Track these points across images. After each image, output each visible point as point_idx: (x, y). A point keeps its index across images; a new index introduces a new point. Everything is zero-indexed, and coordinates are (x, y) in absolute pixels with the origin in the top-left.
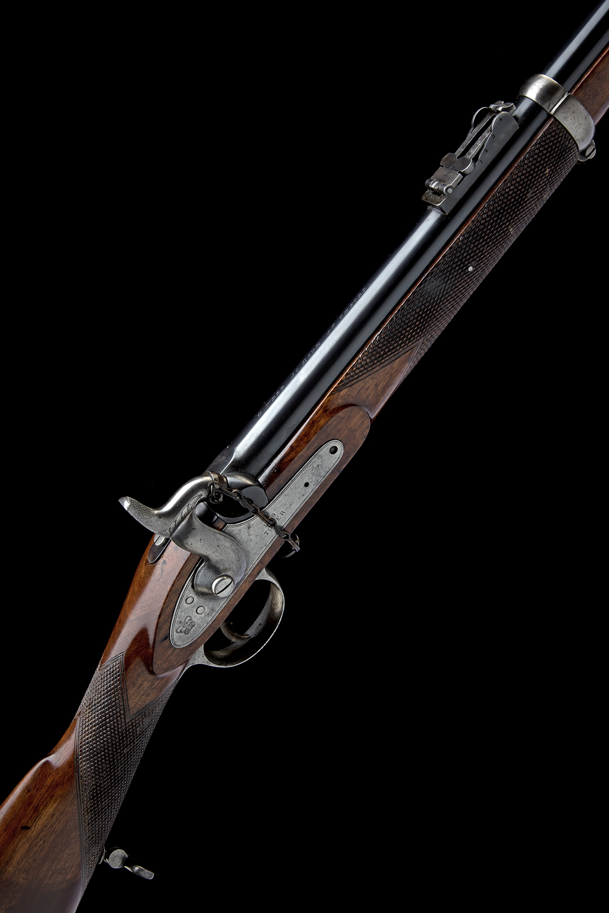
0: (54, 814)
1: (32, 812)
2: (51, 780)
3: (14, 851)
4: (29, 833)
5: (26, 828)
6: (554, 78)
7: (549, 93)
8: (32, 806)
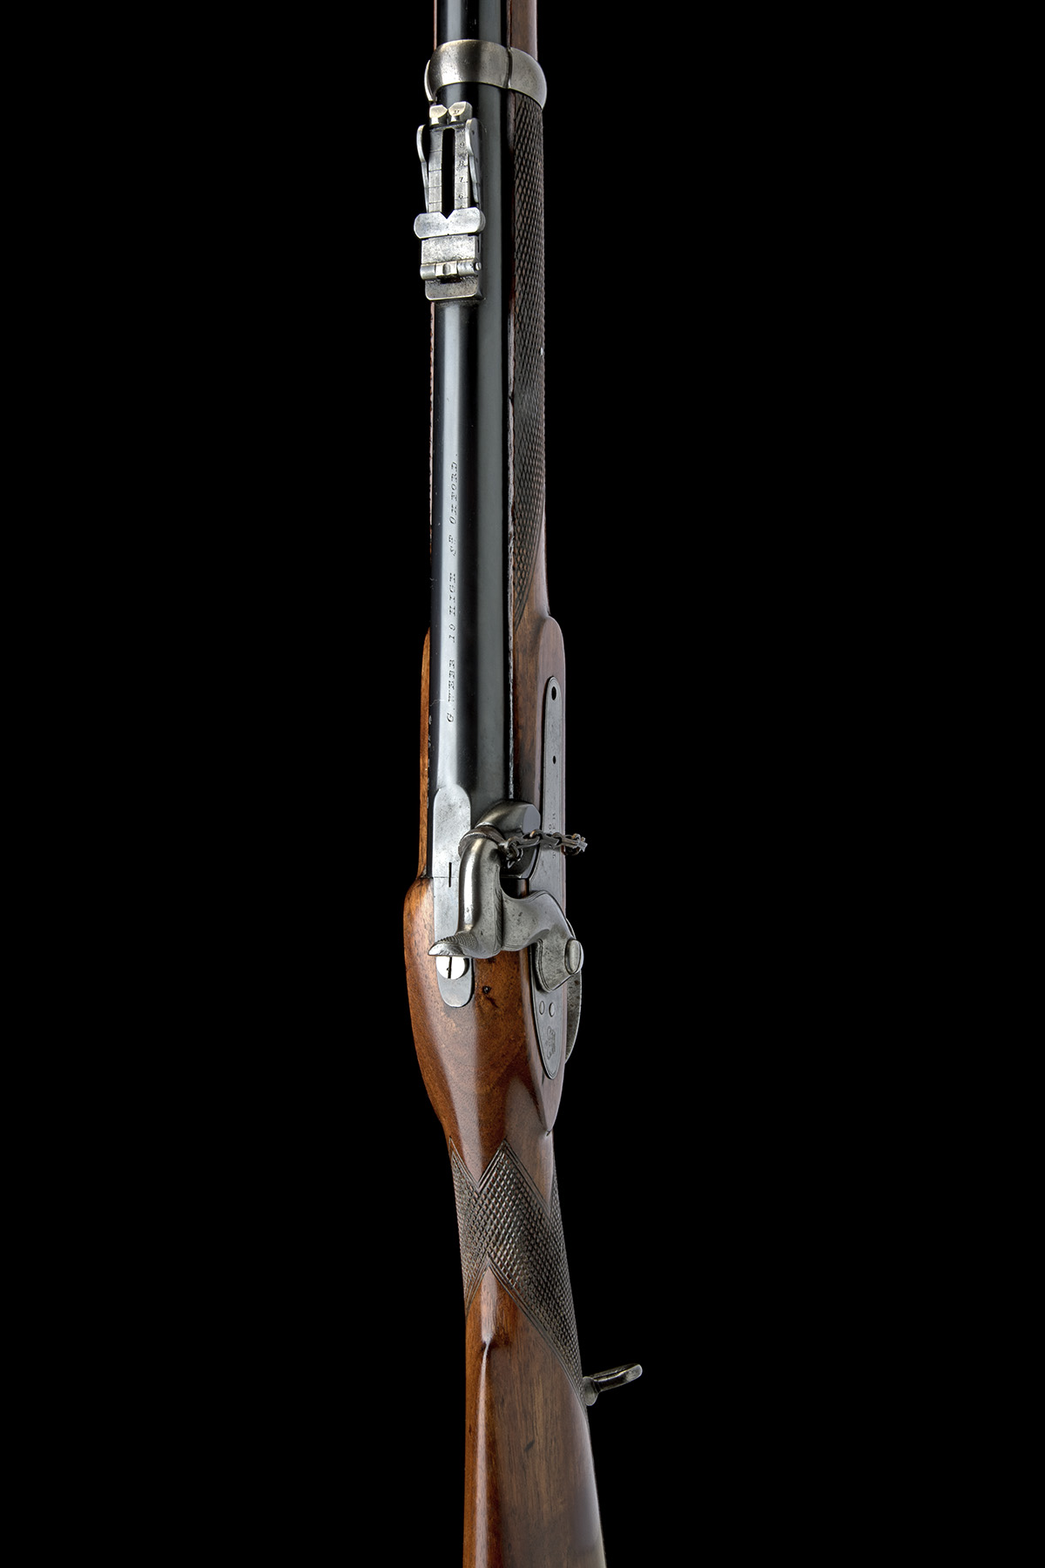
0: (546, 1400)
1: (523, 1422)
2: (517, 1367)
3: (536, 1484)
4: (537, 1447)
5: (530, 1445)
6: (463, 39)
7: (471, 61)
8: (518, 1416)
